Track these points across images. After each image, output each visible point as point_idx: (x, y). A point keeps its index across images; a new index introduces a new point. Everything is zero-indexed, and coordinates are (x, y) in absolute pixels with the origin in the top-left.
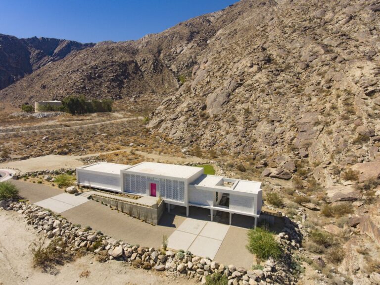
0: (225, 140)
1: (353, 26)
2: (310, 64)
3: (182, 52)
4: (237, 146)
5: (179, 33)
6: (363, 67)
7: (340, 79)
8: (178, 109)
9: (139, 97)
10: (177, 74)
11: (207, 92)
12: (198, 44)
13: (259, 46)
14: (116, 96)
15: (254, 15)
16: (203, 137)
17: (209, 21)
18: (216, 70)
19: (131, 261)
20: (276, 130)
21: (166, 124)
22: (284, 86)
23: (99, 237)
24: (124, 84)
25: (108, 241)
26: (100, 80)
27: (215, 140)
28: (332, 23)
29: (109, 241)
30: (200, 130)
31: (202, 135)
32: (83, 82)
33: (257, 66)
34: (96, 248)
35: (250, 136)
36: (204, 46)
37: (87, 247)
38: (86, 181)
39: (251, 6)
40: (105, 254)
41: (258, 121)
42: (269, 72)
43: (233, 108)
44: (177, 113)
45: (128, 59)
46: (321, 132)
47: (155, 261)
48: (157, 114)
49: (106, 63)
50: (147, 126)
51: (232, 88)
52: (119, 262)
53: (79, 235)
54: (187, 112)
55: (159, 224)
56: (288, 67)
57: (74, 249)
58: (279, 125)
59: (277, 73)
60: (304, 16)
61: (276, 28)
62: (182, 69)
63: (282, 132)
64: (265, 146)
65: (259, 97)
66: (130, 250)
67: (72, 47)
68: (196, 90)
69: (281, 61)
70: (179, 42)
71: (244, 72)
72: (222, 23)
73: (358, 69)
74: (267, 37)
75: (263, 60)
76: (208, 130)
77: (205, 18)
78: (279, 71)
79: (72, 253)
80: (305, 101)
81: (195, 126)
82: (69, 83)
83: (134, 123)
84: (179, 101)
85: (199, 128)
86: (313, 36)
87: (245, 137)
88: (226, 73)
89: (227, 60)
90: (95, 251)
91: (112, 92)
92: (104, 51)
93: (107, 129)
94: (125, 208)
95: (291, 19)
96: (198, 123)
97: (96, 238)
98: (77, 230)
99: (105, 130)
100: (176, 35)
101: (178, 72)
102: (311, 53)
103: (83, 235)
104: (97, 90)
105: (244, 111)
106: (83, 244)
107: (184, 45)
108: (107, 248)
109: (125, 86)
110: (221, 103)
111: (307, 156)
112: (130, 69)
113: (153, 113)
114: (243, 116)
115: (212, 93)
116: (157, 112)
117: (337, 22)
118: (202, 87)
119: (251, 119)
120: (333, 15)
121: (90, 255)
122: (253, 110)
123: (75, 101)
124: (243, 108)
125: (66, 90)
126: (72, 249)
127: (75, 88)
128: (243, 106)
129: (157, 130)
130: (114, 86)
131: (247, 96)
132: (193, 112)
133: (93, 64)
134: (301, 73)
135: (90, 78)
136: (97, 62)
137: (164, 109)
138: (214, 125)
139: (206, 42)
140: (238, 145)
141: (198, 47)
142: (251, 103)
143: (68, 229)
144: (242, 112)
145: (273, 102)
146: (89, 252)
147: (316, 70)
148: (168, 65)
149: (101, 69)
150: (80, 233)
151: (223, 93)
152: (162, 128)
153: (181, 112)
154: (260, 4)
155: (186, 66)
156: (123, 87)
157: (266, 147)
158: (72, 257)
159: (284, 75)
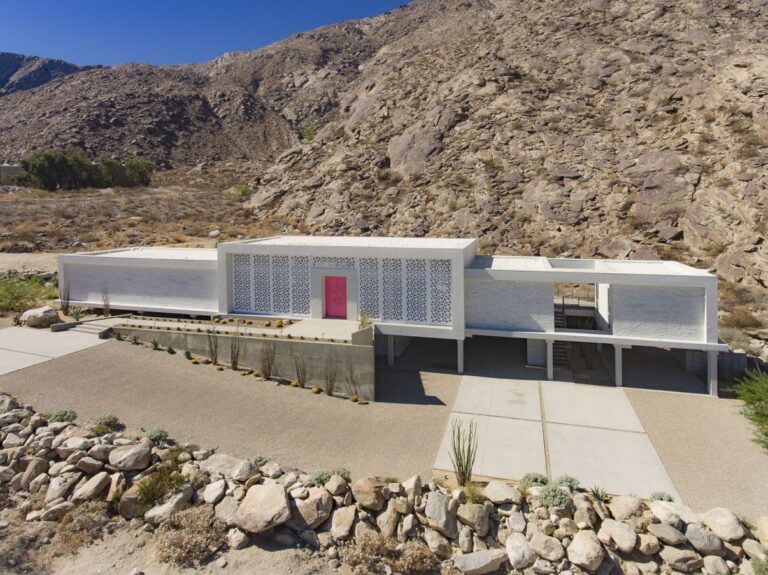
0: (452, 223)
1: (674, 22)
2: (608, 80)
3: (304, 86)
4: (485, 231)
5: (298, 50)
6: (751, 64)
7: (701, 91)
8: (323, 168)
9: (212, 165)
10: (297, 125)
11: (388, 134)
12: (339, 71)
13: (488, 54)
14: (159, 163)
15: (451, 24)
16: (392, 220)
17: (360, 32)
18: (399, 96)
19: (334, 543)
20: (572, 194)
21: (295, 197)
22: (564, 117)
23: (161, 453)
24: (177, 141)
25: (205, 465)
26: (120, 129)
27: (426, 223)
28: (629, 17)
29: (212, 466)
30: (382, 205)
31: (389, 216)
32: (77, 133)
33: (494, 85)
34: (152, 497)
35: (510, 210)
36: (351, 75)
37: (110, 497)
38: (91, 295)
39: (443, 8)
40: (202, 523)
41: (522, 182)
42: (523, 93)
43: (456, 160)
44: (320, 175)
45: (186, 93)
46: (696, 185)
47: (449, 534)
48: (268, 181)
49: (134, 97)
50: (246, 205)
51: (447, 123)
52: (280, 555)
53: (70, 452)
54: (345, 171)
55: (380, 396)
56: (562, 85)
57: (42, 513)
58: (579, 184)
59: (542, 95)
60: (567, 9)
61: (516, 26)
62: (306, 116)
63: (592, 196)
64: (557, 227)
65: (512, 138)
66: (317, 493)
67: (53, 73)
68: (359, 133)
69: (543, 76)
70: (298, 66)
71: (467, 96)
72: (386, 35)
73: (738, 69)
74: (501, 41)
75: (505, 75)
76: (404, 204)
77: (351, 27)
78: (544, 91)
79: (29, 532)
80: (624, 139)
81: (369, 198)
82: (42, 133)
83: (213, 199)
84: (319, 154)
85: (381, 201)
86: (596, 38)
87: (500, 213)
88: (425, 99)
89: (421, 80)
90: (149, 514)
91: (148, 154)
92: (130, 76)
93: (144, 209)
94: (244, 357)
95: (541, 14)
96: (375, 193)
97: (151, 459)
98: (57, 432)
99: (139, 210)
100: (291, 54)
101: (298, 121)
102: (604, 63)
103: (87, 448)
104: (113, 151)
105: (482, 165)
106: (86, 487)
107: (310, 72)
108: (210, 493)
109: (179, 143)
110: (426, 152)
111: (679, 236)
112: (191, 112)
113: (258, 180)
114: (483, 175)
115: (401, 134)
116: (267, 177)
117: (639, 17)
118: (372, 126)
119: (505, 179)
120: (626, 6)
121: (126, 535)
122: (505, 163)
123: (57, 160)
124: (480, 160)
125: (34, 148)
126: (30, 516)
127: (58, 143)
128: (479, 155)
129: (271, 211)
130: (152, 144)
131: (484, 136)
132: (360, 173)
133: (103, 98)
134: (593, 96)
135: (95, 125)
136: (114, 95)
137: (285, 170)
138: (415, 193)
139: (356, 67)
140: (488, 229)
141: (339, 77)
142: (497, 149)
143: (16, 431)
144: (479, 166)
145: (547, 146)
146: (121, 520)
147: (623, 90)
148: (276, 109)
149: (122, 109)
150: (74, 441)
151: (427, 132)
152: (284, 206)
153: (330, 173)
154: (462, 5)
155: (316, 110)
156: (174, 145)
157: (559, 230)
158: (31, 552)
159: (559, 98)
